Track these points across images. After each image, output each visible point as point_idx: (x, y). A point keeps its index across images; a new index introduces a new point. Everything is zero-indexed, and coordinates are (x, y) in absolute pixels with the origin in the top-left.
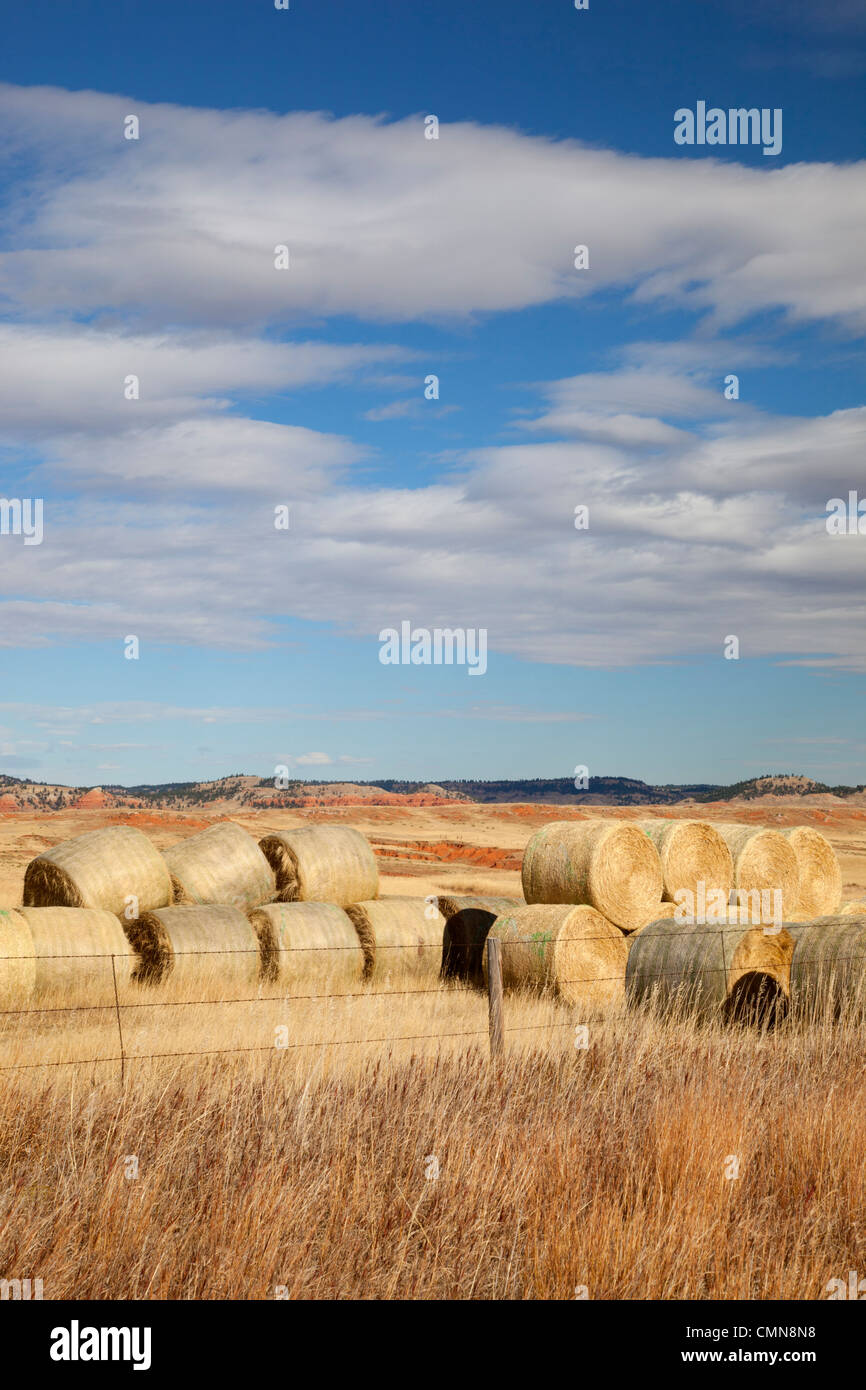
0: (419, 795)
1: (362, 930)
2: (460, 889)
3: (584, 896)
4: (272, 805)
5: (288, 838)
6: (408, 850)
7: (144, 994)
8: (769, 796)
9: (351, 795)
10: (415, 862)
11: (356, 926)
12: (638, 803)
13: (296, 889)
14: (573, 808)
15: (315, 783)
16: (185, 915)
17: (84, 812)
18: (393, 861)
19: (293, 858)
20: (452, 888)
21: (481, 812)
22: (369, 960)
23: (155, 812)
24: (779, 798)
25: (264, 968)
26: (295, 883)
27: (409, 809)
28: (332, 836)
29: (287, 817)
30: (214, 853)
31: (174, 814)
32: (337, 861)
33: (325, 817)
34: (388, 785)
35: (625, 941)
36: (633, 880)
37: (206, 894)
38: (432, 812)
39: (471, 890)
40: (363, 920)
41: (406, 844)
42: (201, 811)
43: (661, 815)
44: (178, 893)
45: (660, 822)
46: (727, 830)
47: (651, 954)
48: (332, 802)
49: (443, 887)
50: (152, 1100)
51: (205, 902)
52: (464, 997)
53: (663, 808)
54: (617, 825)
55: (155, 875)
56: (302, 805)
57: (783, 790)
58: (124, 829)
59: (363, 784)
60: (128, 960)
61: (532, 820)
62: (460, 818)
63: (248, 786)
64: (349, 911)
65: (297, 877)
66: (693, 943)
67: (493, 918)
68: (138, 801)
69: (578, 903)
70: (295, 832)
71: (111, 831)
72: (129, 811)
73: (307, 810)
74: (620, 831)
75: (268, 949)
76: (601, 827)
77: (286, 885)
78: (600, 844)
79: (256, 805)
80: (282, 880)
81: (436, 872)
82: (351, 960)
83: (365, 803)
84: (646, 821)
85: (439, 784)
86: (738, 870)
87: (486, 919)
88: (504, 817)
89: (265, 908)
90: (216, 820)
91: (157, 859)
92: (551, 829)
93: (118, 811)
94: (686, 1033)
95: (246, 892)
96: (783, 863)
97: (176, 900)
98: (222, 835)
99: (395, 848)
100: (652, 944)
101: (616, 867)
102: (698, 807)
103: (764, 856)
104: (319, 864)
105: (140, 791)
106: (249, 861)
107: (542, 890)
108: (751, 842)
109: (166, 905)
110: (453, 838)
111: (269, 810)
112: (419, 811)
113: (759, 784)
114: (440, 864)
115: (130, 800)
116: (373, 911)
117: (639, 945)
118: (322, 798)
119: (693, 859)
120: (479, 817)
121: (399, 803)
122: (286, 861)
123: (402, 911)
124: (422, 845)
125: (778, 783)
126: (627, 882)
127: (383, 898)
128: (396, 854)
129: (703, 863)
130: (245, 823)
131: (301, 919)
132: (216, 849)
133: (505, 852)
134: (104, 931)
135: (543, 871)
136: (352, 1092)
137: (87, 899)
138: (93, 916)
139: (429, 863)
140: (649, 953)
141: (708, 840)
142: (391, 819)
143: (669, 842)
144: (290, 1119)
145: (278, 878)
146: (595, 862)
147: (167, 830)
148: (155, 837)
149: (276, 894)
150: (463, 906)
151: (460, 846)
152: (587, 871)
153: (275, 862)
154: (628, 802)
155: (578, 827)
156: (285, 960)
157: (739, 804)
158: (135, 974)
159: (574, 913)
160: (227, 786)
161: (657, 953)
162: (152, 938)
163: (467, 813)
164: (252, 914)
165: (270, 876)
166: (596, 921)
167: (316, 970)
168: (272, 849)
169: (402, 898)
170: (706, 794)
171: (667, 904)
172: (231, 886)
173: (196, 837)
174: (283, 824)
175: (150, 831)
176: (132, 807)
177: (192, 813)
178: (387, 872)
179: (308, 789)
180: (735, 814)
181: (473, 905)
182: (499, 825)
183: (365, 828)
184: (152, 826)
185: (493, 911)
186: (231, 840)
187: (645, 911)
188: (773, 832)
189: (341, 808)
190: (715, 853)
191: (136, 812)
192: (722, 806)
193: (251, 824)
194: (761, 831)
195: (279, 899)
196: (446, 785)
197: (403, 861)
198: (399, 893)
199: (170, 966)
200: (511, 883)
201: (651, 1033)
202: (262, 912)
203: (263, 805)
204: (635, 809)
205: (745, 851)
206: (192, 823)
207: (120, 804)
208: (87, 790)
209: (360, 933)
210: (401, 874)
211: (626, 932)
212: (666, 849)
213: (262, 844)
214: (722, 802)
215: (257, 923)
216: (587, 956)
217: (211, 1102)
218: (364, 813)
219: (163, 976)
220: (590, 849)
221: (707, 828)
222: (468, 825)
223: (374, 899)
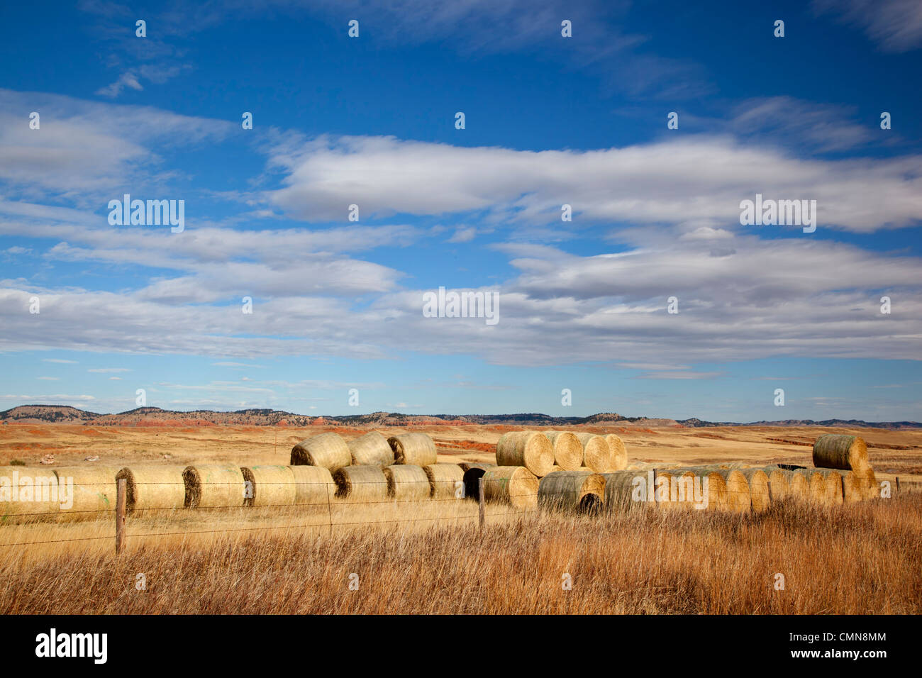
0: (456, 421)
1: (430, 477)
2: (472, 460)
3: (521, 462)
4: (394, 425)
5: (400, 438)
6: (450, 444)
7: (340, 501)
8: (602, 422)
9: (427, 421)
10: (454, 449)
11: (427, 475)
12: (547, 424)
13: (403, 460)
14: (520, 426)
15: (412, 416)
16: (357, 469)
17: (315, 427)
18: (444, 449)
19: (401, 447)
20: (468, 460)
21: (481, 428)
22: (433, 489)
23: (345, 427)
24: (605, 423)
25: (389, 492)
26: (402, 457)
27: (451, 427)
28: (418, 437)
29: (400, 430)
30: (368, 444)
31: (353, 428)
32: (419, 448)
33: (415, 430)
34: (442, 417)
35: (538, 481)
36: (542, 456)
37: (365, 461)
38: (462, 428)
39: (476, 461)
40: (430, 473)
41: (450, 442)
42: (363, 427)
43: (557, 430)
44: (353, 460)
45: (554, 432)
46: (581, 435)
47: (548, 486)
48: (419, 424)
49: (465, 460)
50: (342, 541)
51: (365, 464)
52: (471, 504)
53: (557, 427)
54: (536, 433)
55: (344, 453)
56: (406, 425)
57: (608, 419)
58: (332, 434)
59: (432, 416)
60: (333, 488)
61: (502, 431)
62: (472, 431)
63: (384, 417)
64: (424, 469)
65: (403, 455)
66: (565, 482)
67: (484, 472)
68: (338, 422)
69: (519, 466)
70: (402, 436)
71: (327, 435)
72: (334, 427)
73: (407, 427)
74: (537, 436)
75: (391, 483)
76: (528, 435)
77: (398, 458)
78: (528, 442)
79: (387, 425)
80: (397, 455)
81: (463, 453)
82: (425, 489)
83: (433, 424)
84: (549, 432)
85: (464, 416)
86: (585, 452)
87: (480, 473)
88: (491, 430)
89: (389, 467)
90: (370, 430)
91: (346, 446)
92: (508, 435)
93: (329, 426)
94: (559, 517)
95: (382, 460)
96: (603, 449)
97: (353, 464)
98: (372, 437)
99: (445, 443)
100: (549, 482)
101: (535, 451)
102: (572, 426)
103: (595, 447)
104: (412, 449)
105: (338, 419)
106: (384, 447)
107: (504, 460)
108: (590, 440)
109: (349, 465)
110: (470, 439)
111: (393, 427)
112: (455, 428)
113: (597, 417)
114: (464, 450)
115: (334, 422)
116: (434, 468)
117: (543, 483)
118: (414, 422)
119: (567, 448)
120: (480, 430)
121: (447, 424)
122: (398, 447)
123: (446, 469)
124: (457, 442)
125: (605, 416)
126: (539, 457)
127: (439, 463)
128: (445, 446)
129: (571, 449)
130: (382, 432)
131: (404, 471)
132: (370, 442)
133: (491, 445)
134: (323, 476)
135: (505, 452)
136: (422, 537)
137: (317, 462)
138: (319, 470)
139: (459, 450)
140: (547, 486)
141: (573, 440)
142: (443, 431)
143: (557, 440)
144: (397, 548)
145: (395, 454)
146: (526, 449)
147: (350, 435)
148: (345, 438)
149: (394, 461)
150: (472, 467)
151: (473, 442)
152: (523, 452)
153: (394, 448)
154: (543, 424)
155: (519, 434)
156: (398, 488)
157: (589, 425)
158: (336, 494)
159: (517, 470)
160: (375, 417)
161: (551, 485)
162: (343, 479)
163: (476, 429)
164: (384, 470)
165: (391, 454)
166: (526, 473)
167: (410, 493)
168: (392, 442)
169: (446, 463)
170: (576, 421)
171: (556, 466)
172: (376, 458)
173: (361, 437)
174: (397, 432)
175: (343, 435)
176: (335, 425)
177: (360, 428)
178: (440, 453)
179: (408, 418)
180: (587, 429)
181: (476, 466)
182: (489, 434)
183: (432, 435)
184: (344, 433)
185: (484, 469)
186: (376, 439)
187: (547, 468)
188: (600, 436)
189: (423, 426)
190: (576, 444)
191: (337, 427)
192: (582, 426)
193: (385, 433)
194: (595, 436)
195: (395, 464)
196: (466, 416)
197: (448, 449)
198: (446, 461)
199: (350, 491)
200: (492, 458)
201: (544, 518)
202: (387, 469)
203: (390, 425)
204: (546, 427)
205: (588, 444)
206: (360, 432)
207: (330, 424)
208: (316, 418)
209: (429, 478)
210: (447, 454)
211: (539, 478)
212: (556, 443)
213: (389, 440)
214: (582, 424)
215: (386, 473)
216: (522, 487)
217: (366, 542)
218: (432, 429)
219: (347, 495)
220: (524, 443)
221: (572, 435)
222: (476, 433)
223: (435, 464)
